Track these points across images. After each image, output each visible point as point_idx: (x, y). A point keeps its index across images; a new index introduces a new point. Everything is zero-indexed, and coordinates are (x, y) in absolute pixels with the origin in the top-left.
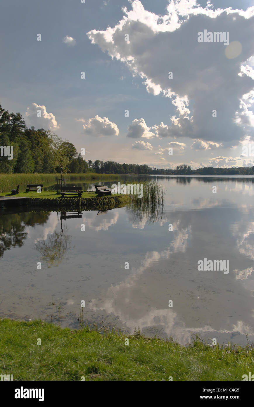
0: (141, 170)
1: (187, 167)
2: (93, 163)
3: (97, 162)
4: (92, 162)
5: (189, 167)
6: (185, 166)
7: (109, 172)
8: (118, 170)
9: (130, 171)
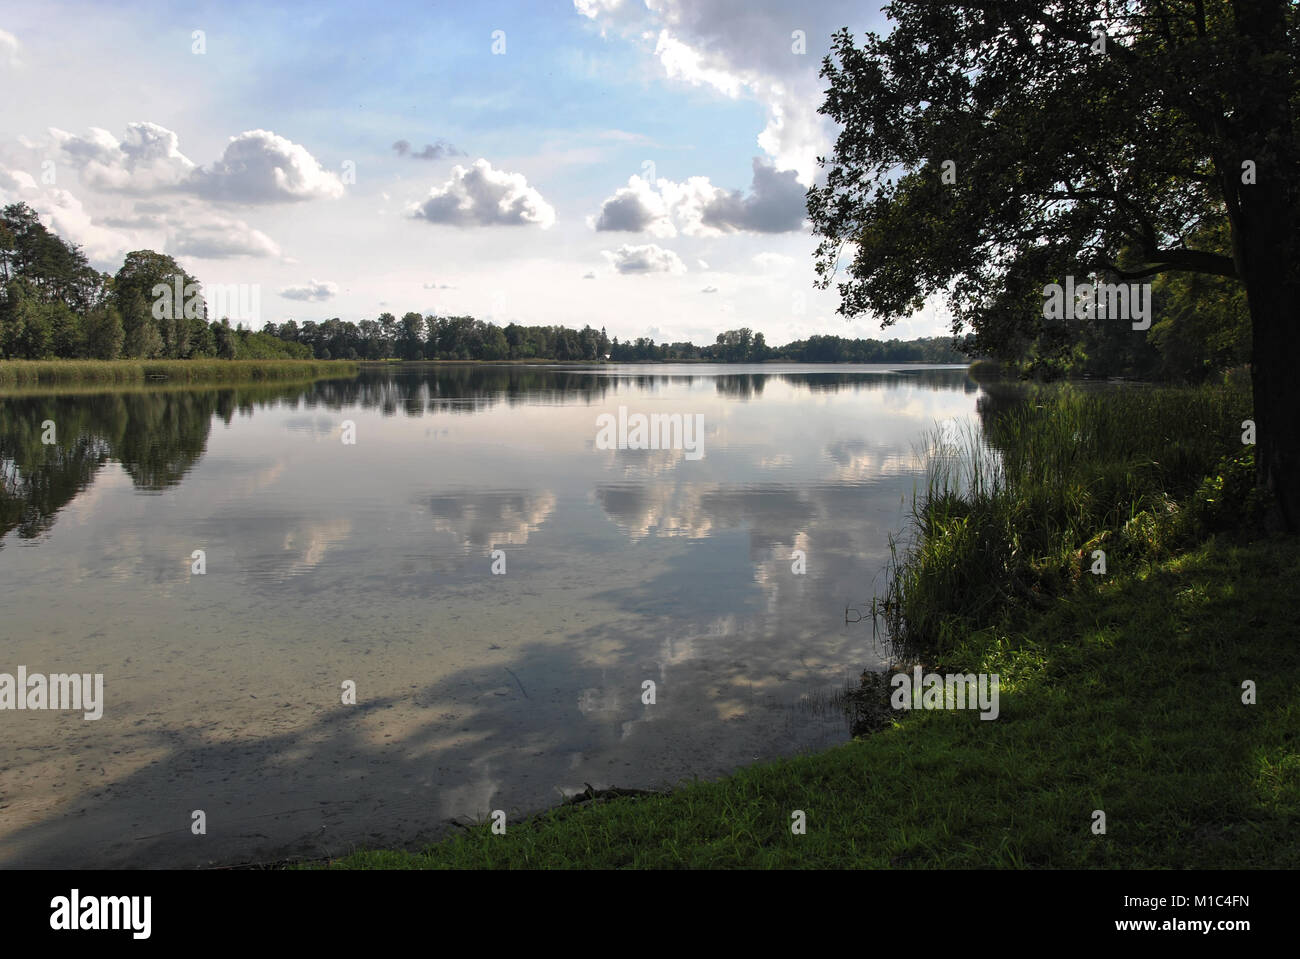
0: (568, 348)
1: (754, 337)
2: (396, 322)
3: (412, 320)
4: (393, 318)
5: (759, 337)
6: (745, 333)
7: (450, 353)
8: (485, 345)
9: (532, 351)
